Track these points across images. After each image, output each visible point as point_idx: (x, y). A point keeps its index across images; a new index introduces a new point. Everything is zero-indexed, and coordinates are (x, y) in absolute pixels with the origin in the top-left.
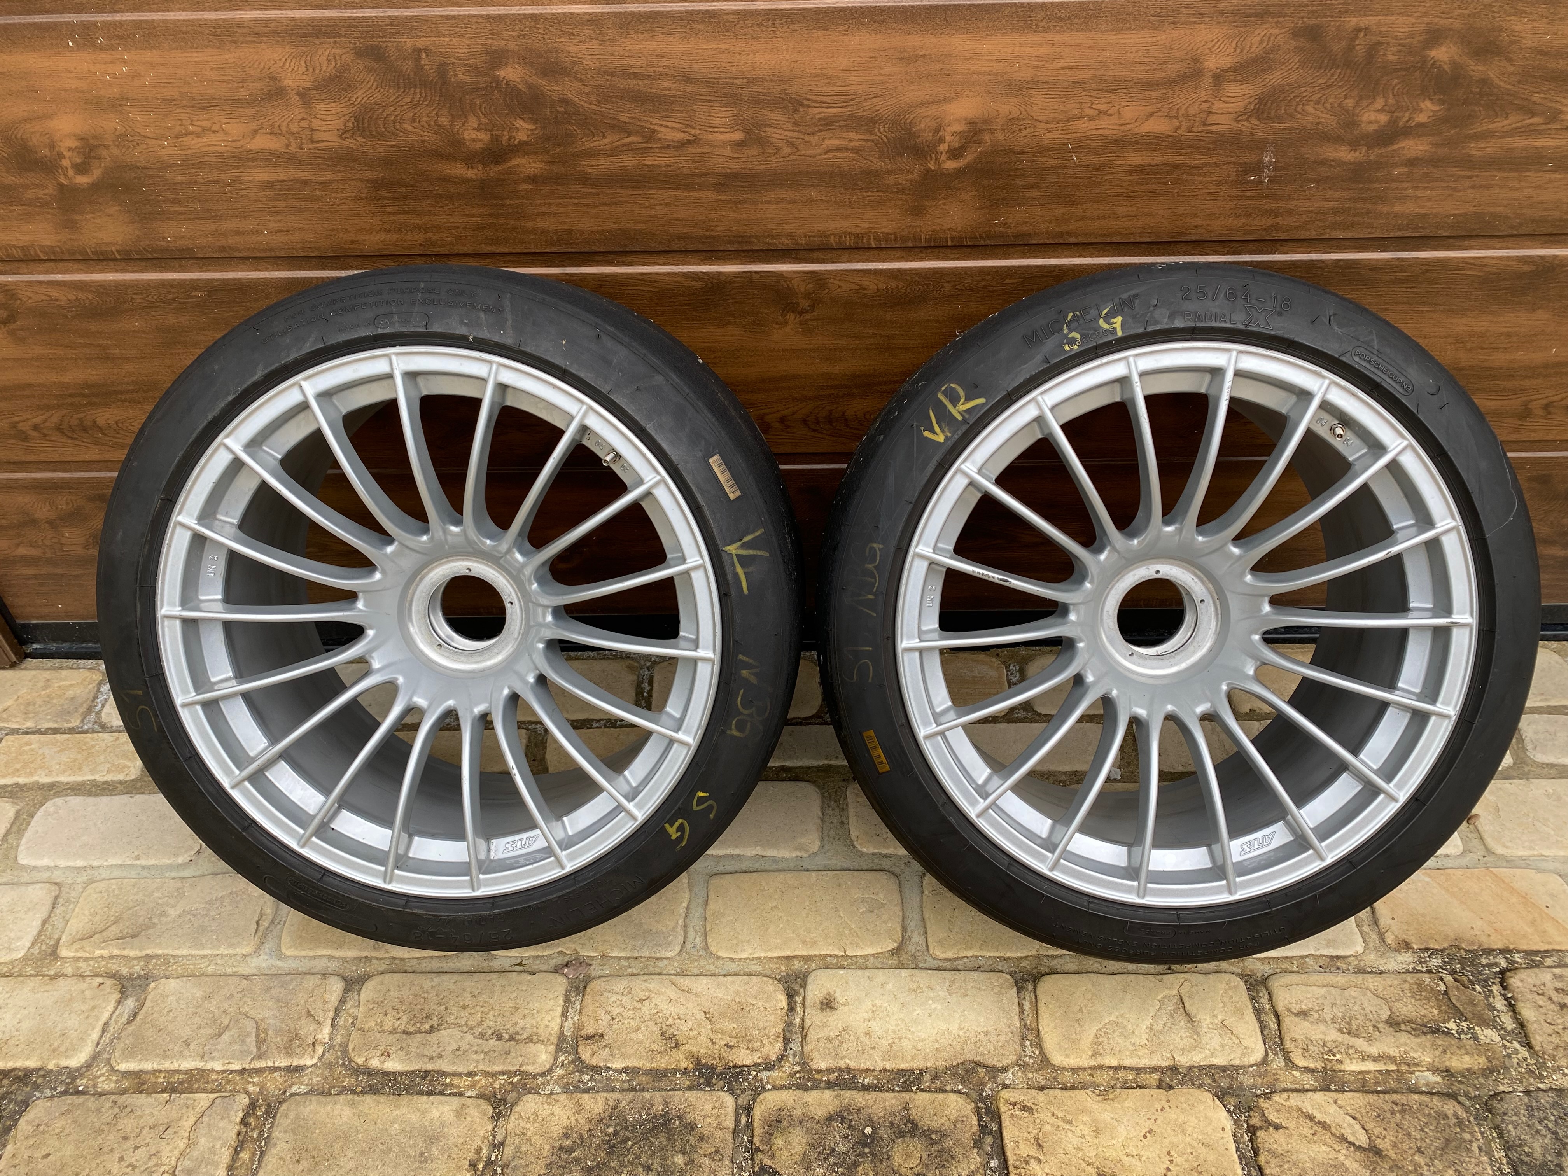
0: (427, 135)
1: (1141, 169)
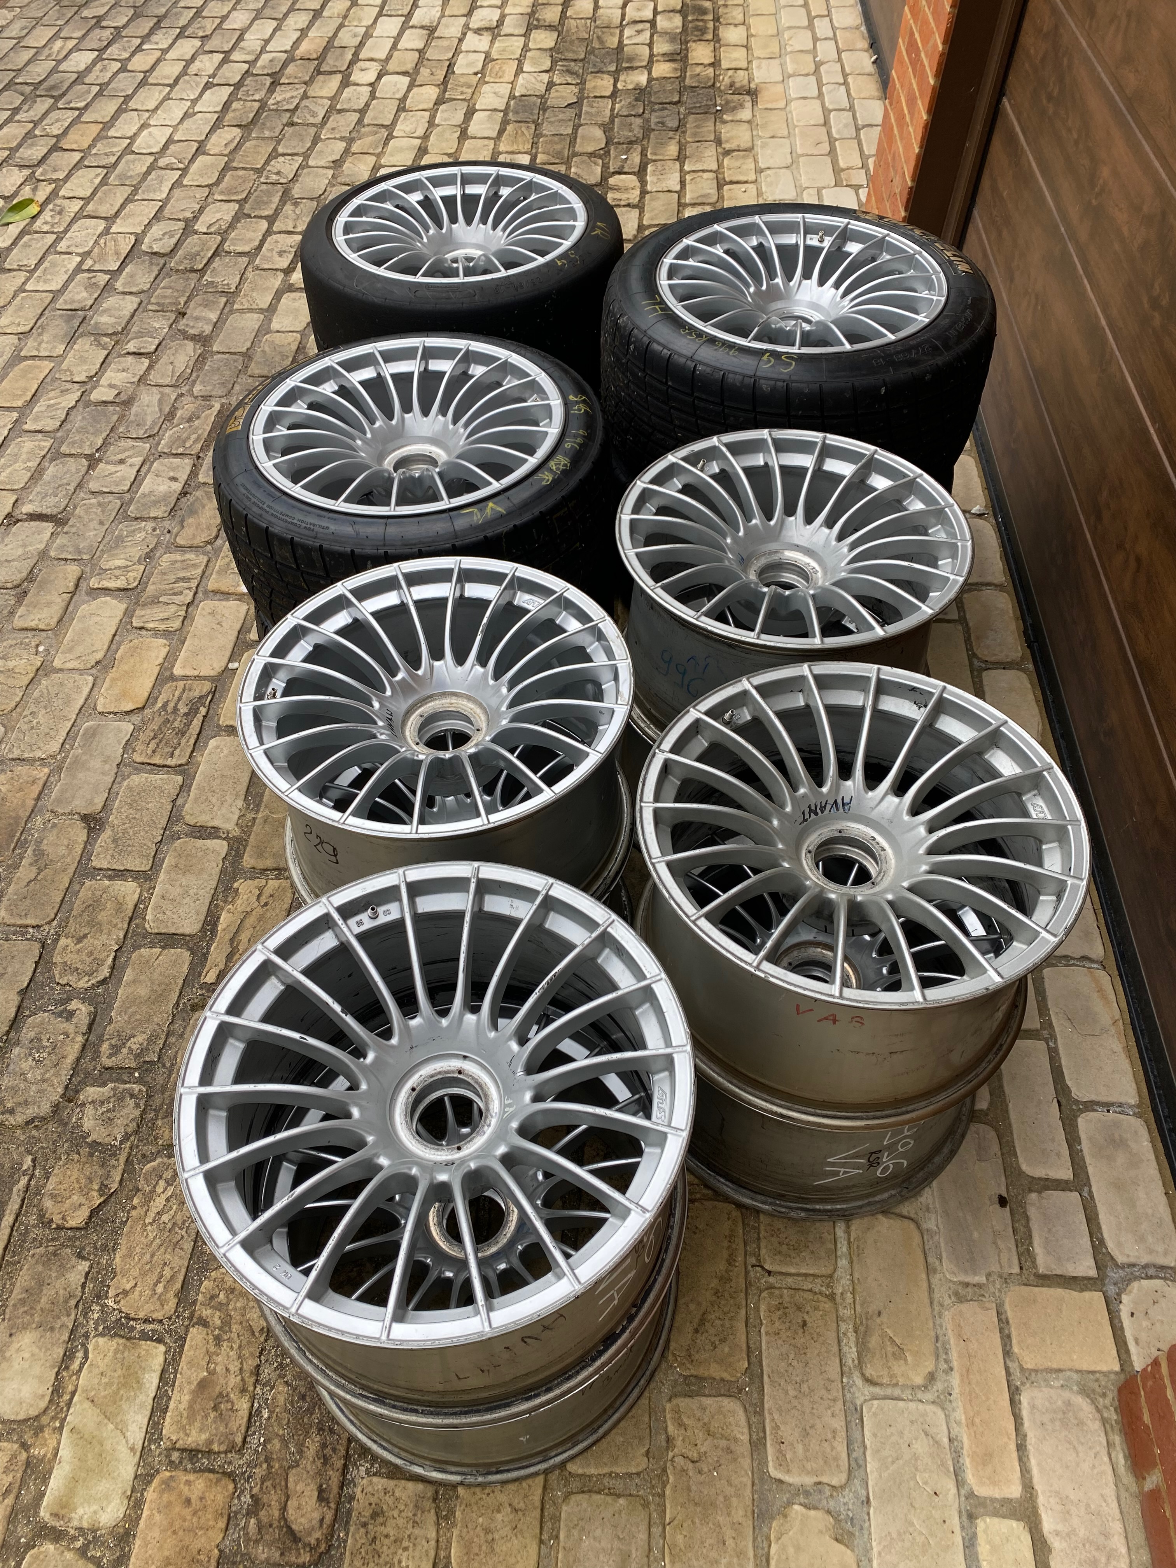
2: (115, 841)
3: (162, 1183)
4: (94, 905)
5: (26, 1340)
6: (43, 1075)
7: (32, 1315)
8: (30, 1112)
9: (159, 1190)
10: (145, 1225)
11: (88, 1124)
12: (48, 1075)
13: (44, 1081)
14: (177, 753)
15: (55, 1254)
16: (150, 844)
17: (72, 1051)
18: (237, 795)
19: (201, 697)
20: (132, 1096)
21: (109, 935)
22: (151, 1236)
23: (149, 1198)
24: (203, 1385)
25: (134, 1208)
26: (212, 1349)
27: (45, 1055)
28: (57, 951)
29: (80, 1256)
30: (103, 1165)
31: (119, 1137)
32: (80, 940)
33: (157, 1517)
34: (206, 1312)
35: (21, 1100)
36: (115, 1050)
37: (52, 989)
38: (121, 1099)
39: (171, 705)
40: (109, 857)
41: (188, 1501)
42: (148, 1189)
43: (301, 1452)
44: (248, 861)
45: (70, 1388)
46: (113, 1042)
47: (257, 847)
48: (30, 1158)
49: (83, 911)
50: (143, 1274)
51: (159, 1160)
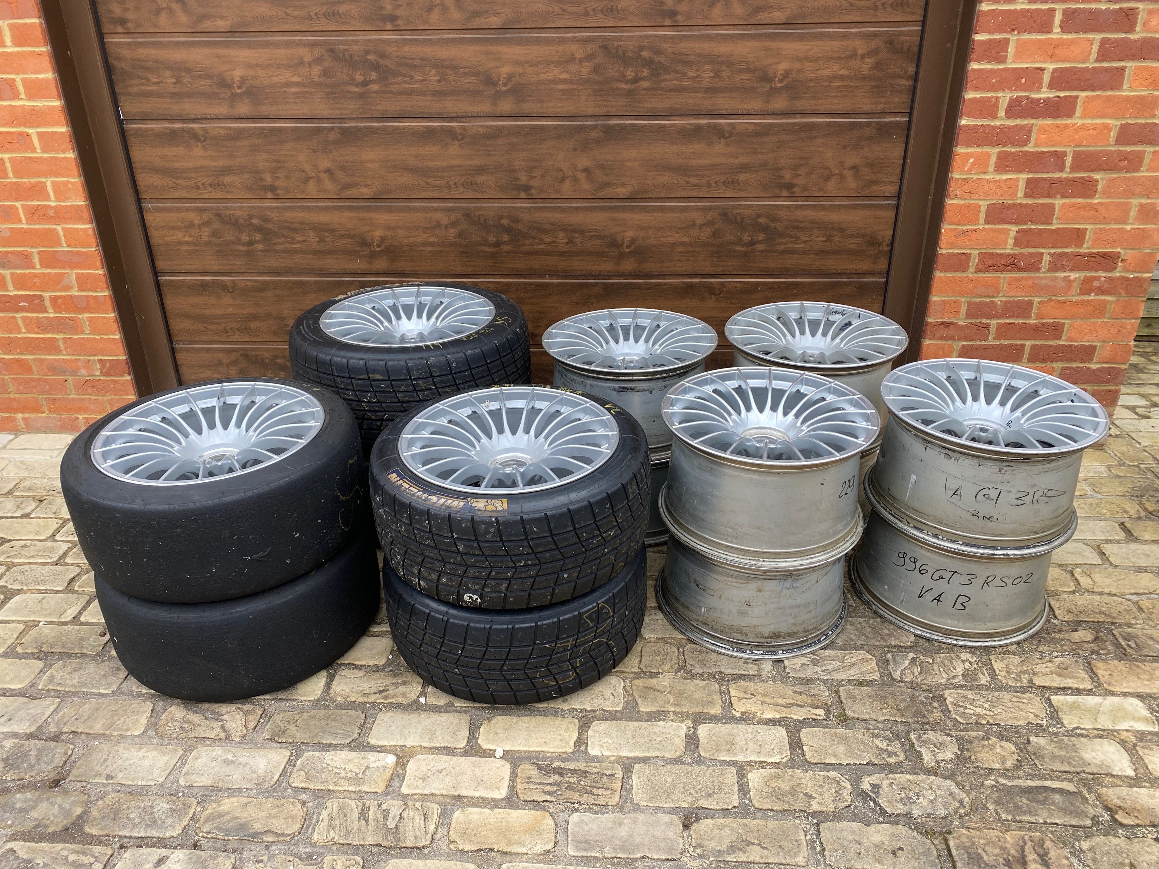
0: (479, 239)
1: (682, 252)
2: (709, 796)
3: (967, 711)
4: (777, 795)
5: (1088, 756)
6: (927, 790)
7: (1073, 757)
8: (956, 790)
9: (972, 712)
10: (995, 715)
11: (949, 755)
12: (926, 787)
13: (931, 788)
14: (608, 772)
15: (1035, 754)
16: (709, 772)
17: (902, 778)
18: (653, 725)
19: (540, 768)
20: (920, 737)
21: (801, 778)
22: (1000, 711)
23: (979, 716)
24: (1060, 675)
25: (988, 722)
26: (1041, 675)
27: (912, 793)
28: (825, 809)
29: (1029, 741)
30: (971, 742)
31: (949, 738)
32: (811, 797)
33: (1125, 685)
34: (1025, 681)
35: (950, 798)
36: (890, 754)
37: (855, 808)
38: (925, 742)
39: (548, 788)
40: (727, 796)
41: (1110, 675)
42: (974, 717)
43: (1063, 640)
44: (716, 710)
45: (1096, 732)
46: (886, 757)
47: (703, 706)
48: (986, 783)
49: (784, 801)
50: (1022, 710)
51: (954, 716)
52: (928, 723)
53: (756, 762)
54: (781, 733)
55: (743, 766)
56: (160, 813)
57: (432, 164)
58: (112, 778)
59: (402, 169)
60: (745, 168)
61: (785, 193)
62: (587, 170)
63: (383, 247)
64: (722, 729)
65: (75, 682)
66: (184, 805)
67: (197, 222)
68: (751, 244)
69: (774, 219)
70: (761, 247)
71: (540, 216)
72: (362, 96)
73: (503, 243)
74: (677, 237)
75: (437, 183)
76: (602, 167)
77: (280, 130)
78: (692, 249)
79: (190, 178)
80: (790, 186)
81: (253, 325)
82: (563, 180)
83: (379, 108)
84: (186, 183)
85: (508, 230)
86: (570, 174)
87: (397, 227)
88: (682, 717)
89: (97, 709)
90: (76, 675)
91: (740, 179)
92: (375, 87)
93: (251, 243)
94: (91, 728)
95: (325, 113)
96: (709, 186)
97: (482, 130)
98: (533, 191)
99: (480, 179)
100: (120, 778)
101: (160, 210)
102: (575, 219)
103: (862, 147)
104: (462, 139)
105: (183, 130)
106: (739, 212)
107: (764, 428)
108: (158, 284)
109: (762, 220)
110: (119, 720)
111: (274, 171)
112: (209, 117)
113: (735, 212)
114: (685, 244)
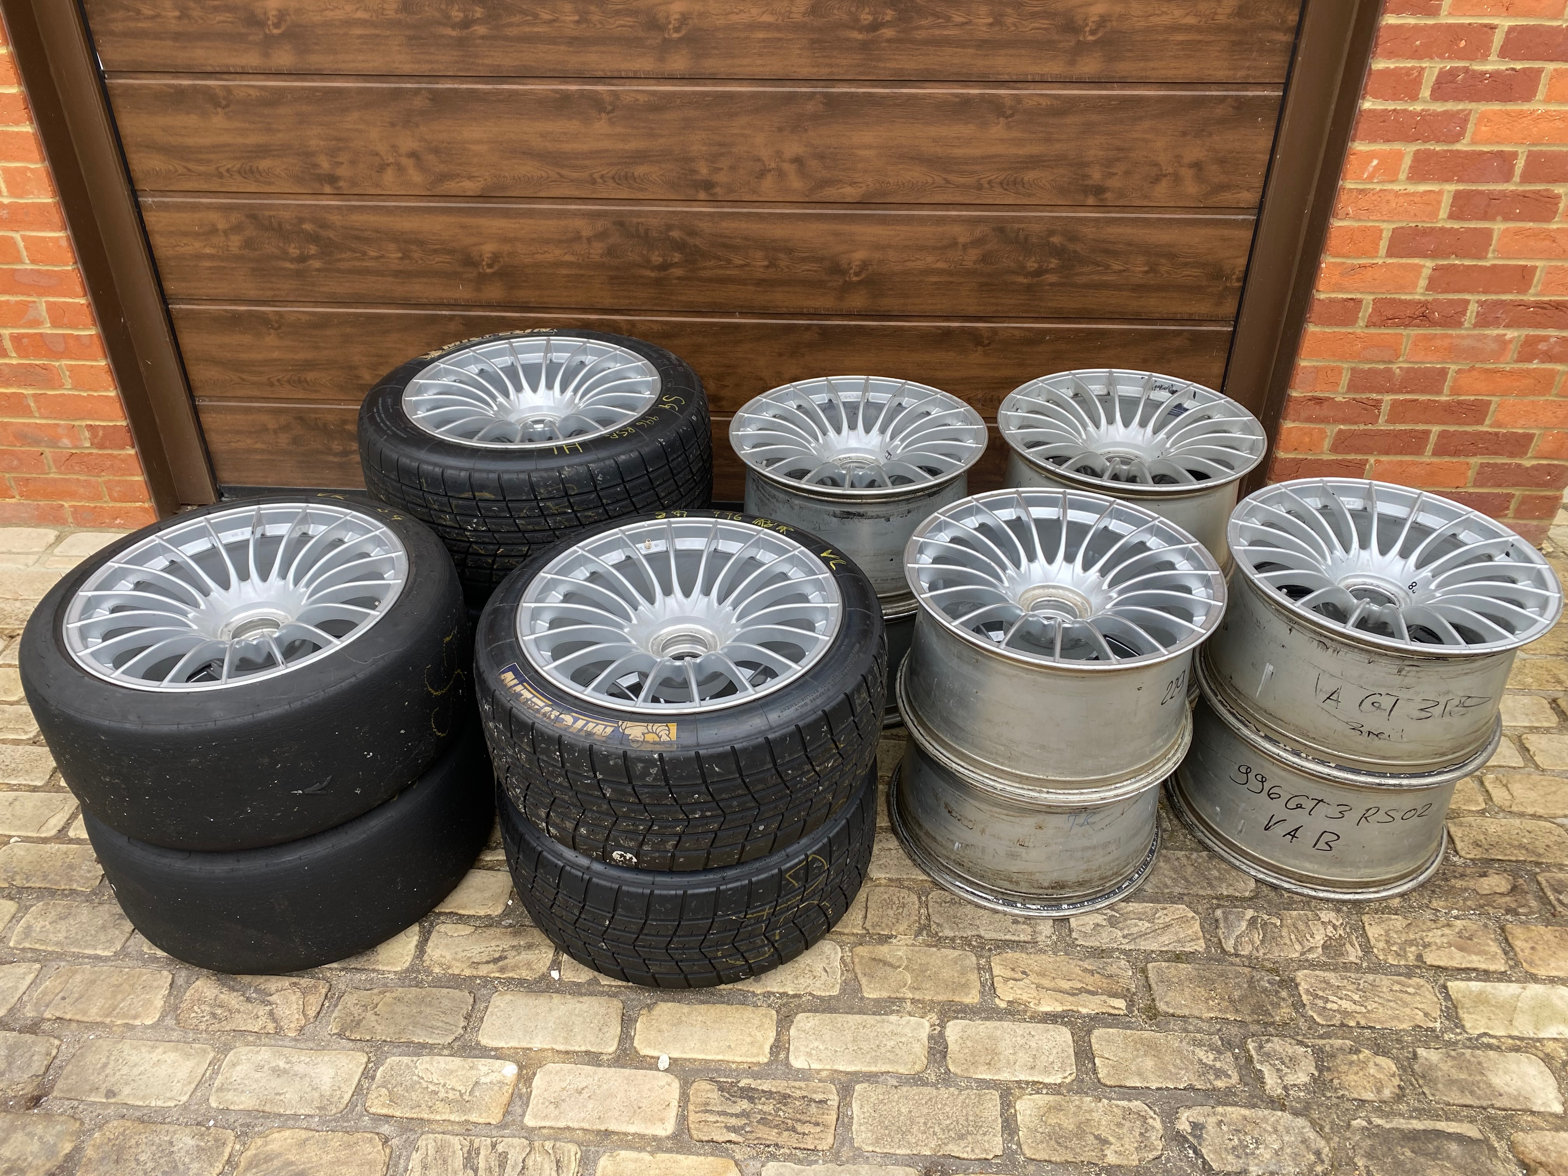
2: (962, 1137)
3: (1329, 1006)
4: (1057, 1137)
5: (1498, 1080)
6: (1270, 1134)
7: (1478, 1082)
8: (1311, 1135)
9: (1335, 1007)
10: (1368, 1012)
11: (1302, 1078)
12: (1269, 1129)
13: (1276, 1131)
14: (818, 1097)
15: (1423, 1077)
16: (961, 1098)
17: (1235, 1113)
18: (883, 1021)
19: (721, 1089)
20: (1261, 1047)
21: (1091, 1111)
22: (1375, 1005)
23: (1345, 1013)
24: (1461, 949)
25: (1358, 1023)
26: (1434, 947)
27: (1248, 1138)
28: (1125, 1162)
29: (1415, 1056)
30: (1333, 1056)
31: (1303, 1049)
32: (1105, 1142)
33: (1553, 965)
34: (1411, 957)
35: (1303, 1147)
36: (1220, 1073)
37: (1168, 1160)
38: (1268, 1055)
39: (733, 1121)
40: (986, 1138)
41: (1533, 948)
42: (1339, 1016)
43: (1466, 890)
44: (972, 998)
45: (1510, 1041)
46: (1212, 1078)
47: (954, 991)
48: (1354, 1123)
49: (1066, 1147)
50: (1406, 1004)
51: (1310, 1013)
52: (1273, 1023)
53: (1027, 1083)
54: (1063, 1036)
55: (1009, 1089)
56: (183, 1153)
57: (567, 147)
58: (114, 1095)
59: (524, 153)
60: (1034, 162)
61: (1091, 201)
62: (798, 160)
63: (496, 268)
64: (982, 1028)
65: (61, 936)
66: (216, 1140)
67: (222, 225)
68: (1039, 273)
69: (1073, 238)
70: (1052, 278)
71: (728, 226)
72: (461, 43)
73: (672, 265)
74: (929, 260)
75: (575, 175)
76: (821, 157)
77: (340, 91)
78: (951, 279)
79: (209, 161)
80: (1099, 191)
81: (310, 376)
82: (762, 175)
83: (488, 61)
84: (202, 169)
85: (680, 246)
86: (773, 165)
87: (516, 239)
88: (923, 1007)
89: (93, 982)
90: (62, 925)
91: (1026, 179)
92: (481, 30)
93: (302, 259)
94: (85, 1013)
95: (407, 68)
96: (980, 187)
97: (642, 98)
98: (718, 190)
99: (640, 170)
100: (126, 1095)
101: (165, 207)
102: (780, 231)
103: (1210, 135)
104: (613, 111)
105: (195, 88)
106: (1021, 226)
107: (1054, 587)
108: (168, 314)
109: (1055, 240)
110: (123, 1000)
111: (332, 153)
112: (232, 70)
113: (1016, 226)
114: (941, 272)
